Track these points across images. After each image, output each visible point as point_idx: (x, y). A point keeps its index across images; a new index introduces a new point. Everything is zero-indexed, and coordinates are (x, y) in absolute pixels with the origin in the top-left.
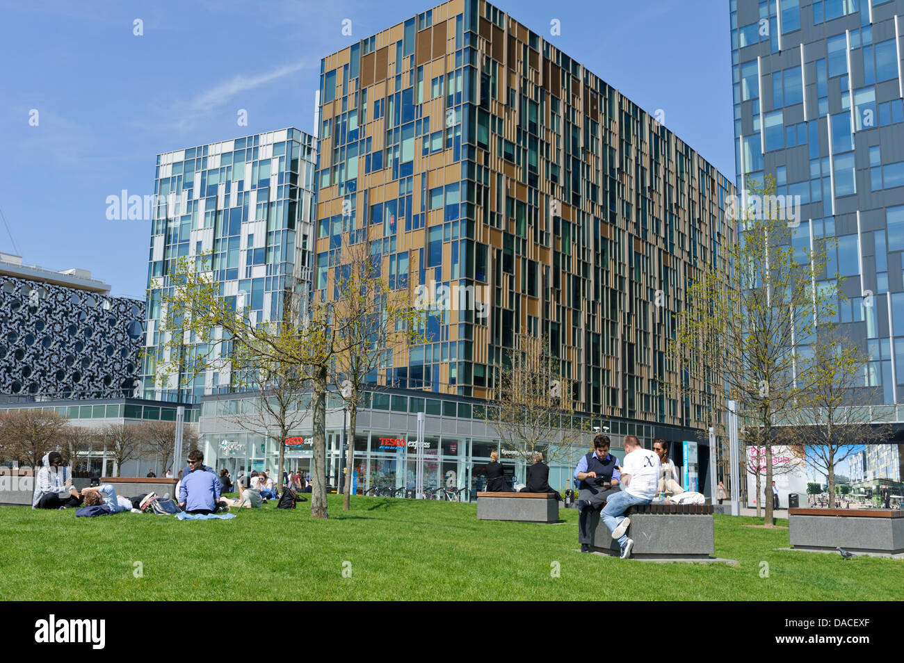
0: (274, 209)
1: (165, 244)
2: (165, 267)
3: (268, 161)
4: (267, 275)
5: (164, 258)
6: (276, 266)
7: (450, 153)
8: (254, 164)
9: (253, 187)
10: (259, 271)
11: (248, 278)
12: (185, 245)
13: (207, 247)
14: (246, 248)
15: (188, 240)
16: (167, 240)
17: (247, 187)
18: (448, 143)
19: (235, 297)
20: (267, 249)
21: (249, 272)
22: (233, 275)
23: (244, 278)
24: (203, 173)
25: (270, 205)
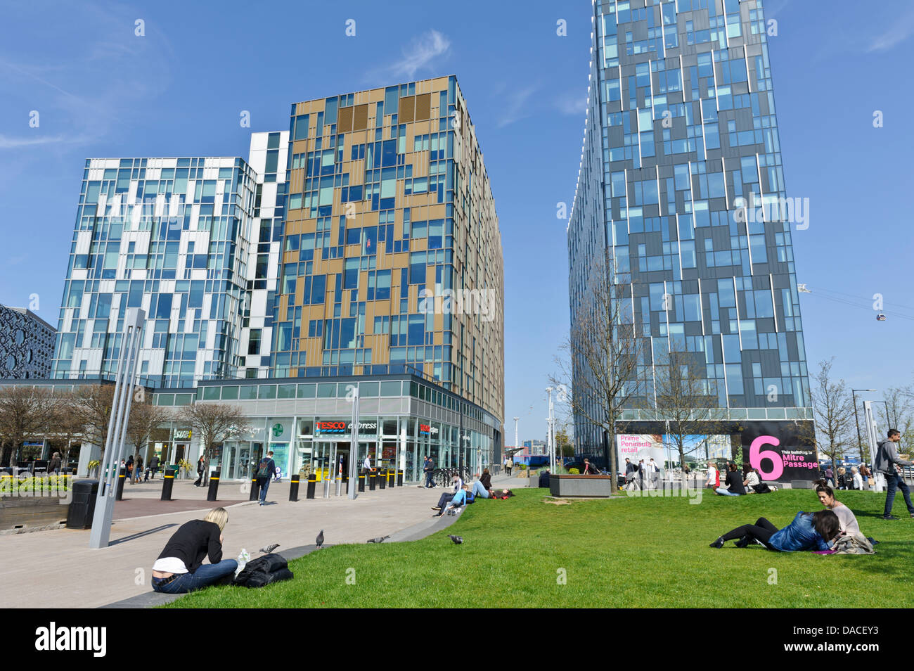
0: (217, 224)
1: (92, 240)
2: (89, 261)
3: (214, 182)
4: (208, 277)
5: (90, 252)
6: (218, 272)
7: (434, 196)
8: (198, 182)
9: (196, 201)
10: (199, 274)
11: (187, 279)
12: (115, 244)
13: (142, 249)
14: (185, 252)
15: (120, 239)
16: (95, 236)
17: (189, 200)
18: (432, 188)
19: (171, 295)
20: (209, 256)
21: (188, 274)
22: (170, 275)
23: (182, 278)
24: (141, 183)
25: (214, 219)
